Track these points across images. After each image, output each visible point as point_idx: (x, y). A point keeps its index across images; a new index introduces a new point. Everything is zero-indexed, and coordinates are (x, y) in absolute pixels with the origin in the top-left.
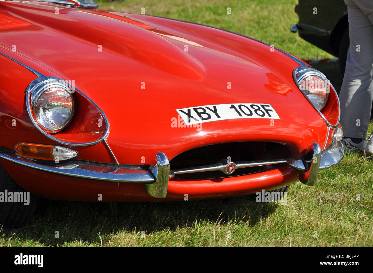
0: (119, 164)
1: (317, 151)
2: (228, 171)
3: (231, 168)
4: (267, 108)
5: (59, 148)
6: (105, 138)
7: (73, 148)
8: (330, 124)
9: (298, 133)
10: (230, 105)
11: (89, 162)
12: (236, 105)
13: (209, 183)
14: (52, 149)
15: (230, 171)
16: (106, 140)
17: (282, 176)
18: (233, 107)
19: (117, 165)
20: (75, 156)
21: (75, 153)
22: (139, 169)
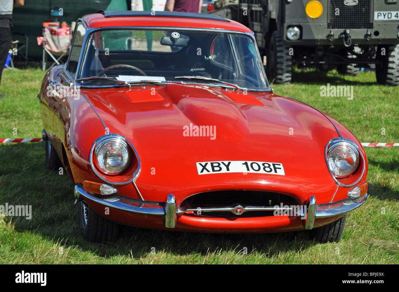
0: (143, 200)
1: (312, 202)
2: (237, 212)
3: (239, 210)
4: (276, 166)
5: (105, 185)
6: (134, 180)
7: (115, 186)
8: (339, 183)
9: (315, 190)
10: (244, 162)
11: (124, 197)
12: (249, 163)
13: (224, 220)
14: (99, 186)
15: (239, 212)
16: (135, 182)
17: (289, 220)
18: (246, 164)
19: (142, 200)
20: (116, 192)
21: (115, 190)
22: (157, 205)
